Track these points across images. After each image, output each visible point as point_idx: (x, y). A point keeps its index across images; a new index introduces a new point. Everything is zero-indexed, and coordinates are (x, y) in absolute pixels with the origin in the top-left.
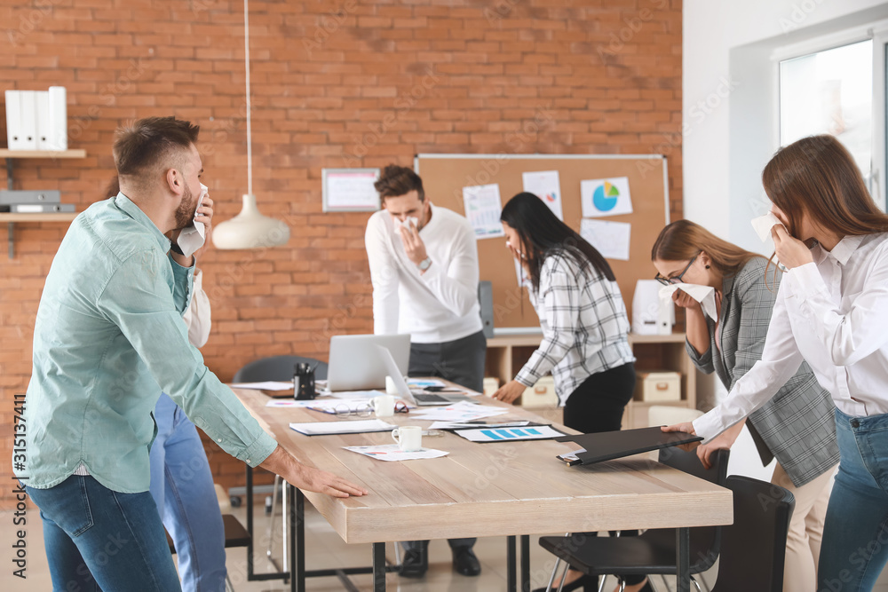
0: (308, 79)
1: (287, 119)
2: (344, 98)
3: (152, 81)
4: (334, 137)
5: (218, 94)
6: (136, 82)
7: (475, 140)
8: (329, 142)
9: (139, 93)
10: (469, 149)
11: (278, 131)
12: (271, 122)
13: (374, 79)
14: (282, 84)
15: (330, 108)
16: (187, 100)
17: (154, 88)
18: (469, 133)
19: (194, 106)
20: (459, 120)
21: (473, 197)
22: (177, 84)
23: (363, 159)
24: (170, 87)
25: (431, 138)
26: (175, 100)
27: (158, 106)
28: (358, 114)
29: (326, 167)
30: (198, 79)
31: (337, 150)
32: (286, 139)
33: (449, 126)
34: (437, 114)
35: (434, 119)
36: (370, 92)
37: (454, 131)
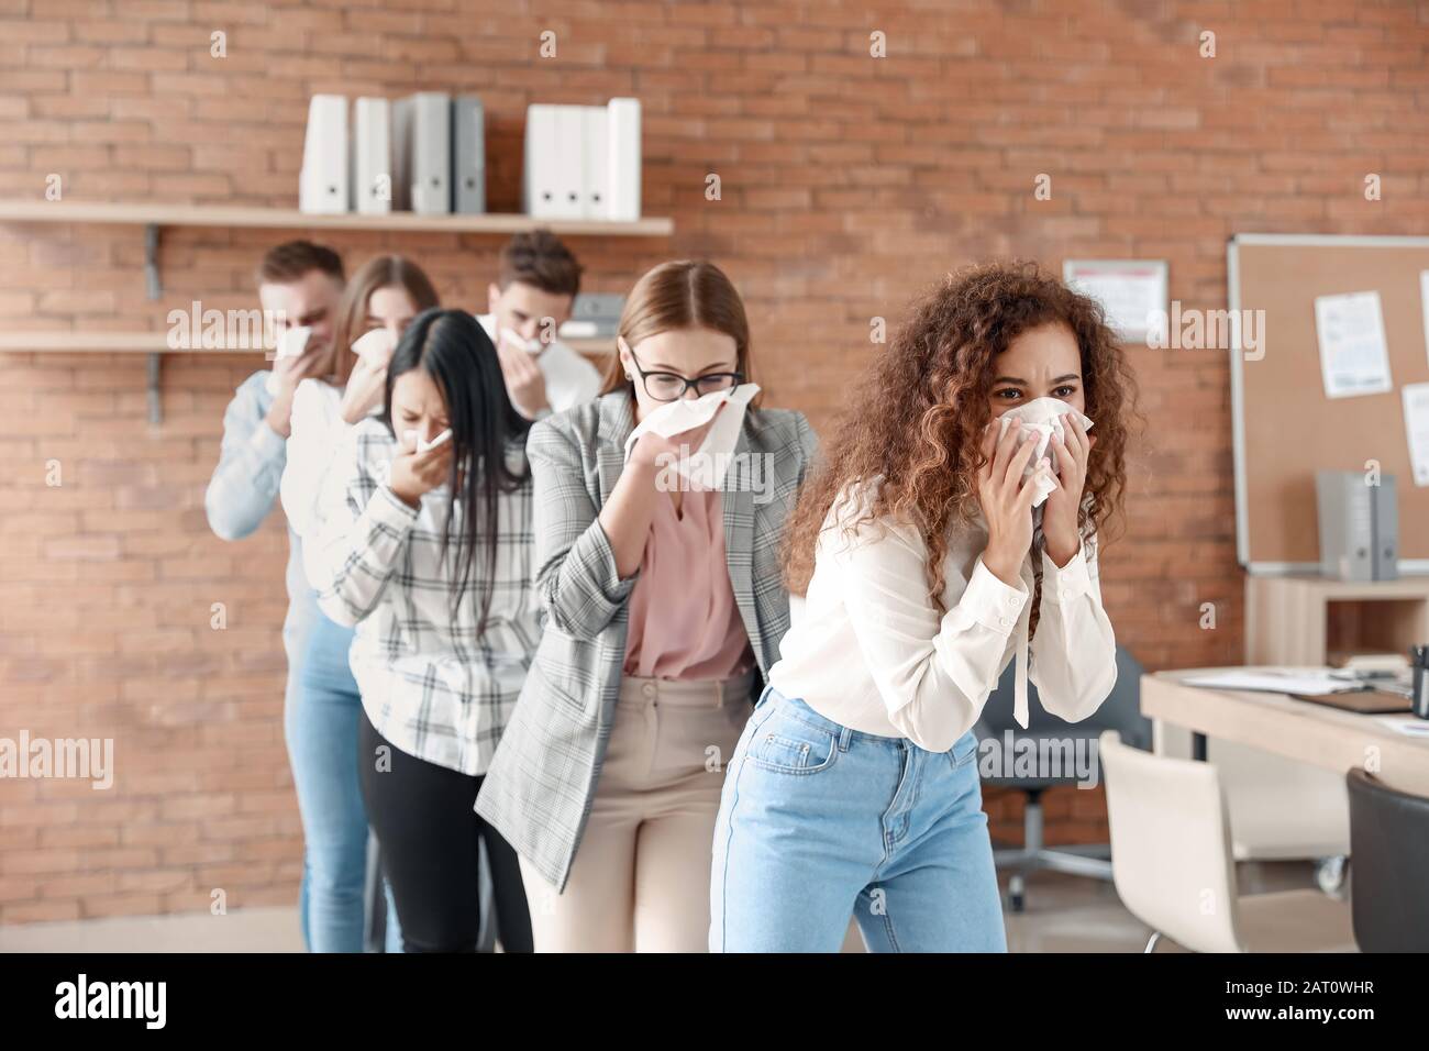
0: (1043, 93)
1: (1005, 167)
2: (1108, 130)
3: (767, 93)
4: (1086, 202)
5: (885, 119)
6: (741, 94)
7: (1336, 209)
8: (1077, 212)
9: (746, 115)
10: (1323, 226)
11: (988, 189)
12: (975, 172)
13: (1159, 95)
14: (997, 102)
15: (1081, 148)
16: (828, 129)
17: (774, 106)
18: (1325, 196)
19: (840, 141)
20: (1307, 172)
21: (1333, 317)
22: (815, 99)
23: (1137, 242)
24: (799, 105)
25: (1258, 206)
26: (809, 130)
27: (779, 140)
28: (1129, 160)
29: (1073, 257)
30: (850, 90)
31: (1091, 227)
32: (1001, 204)
33: (1290, 184)
34: (1272, 160)
35: (1264, 170)
36: (1151, 120)
37: (1299, 193)
